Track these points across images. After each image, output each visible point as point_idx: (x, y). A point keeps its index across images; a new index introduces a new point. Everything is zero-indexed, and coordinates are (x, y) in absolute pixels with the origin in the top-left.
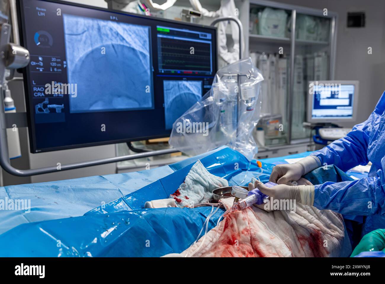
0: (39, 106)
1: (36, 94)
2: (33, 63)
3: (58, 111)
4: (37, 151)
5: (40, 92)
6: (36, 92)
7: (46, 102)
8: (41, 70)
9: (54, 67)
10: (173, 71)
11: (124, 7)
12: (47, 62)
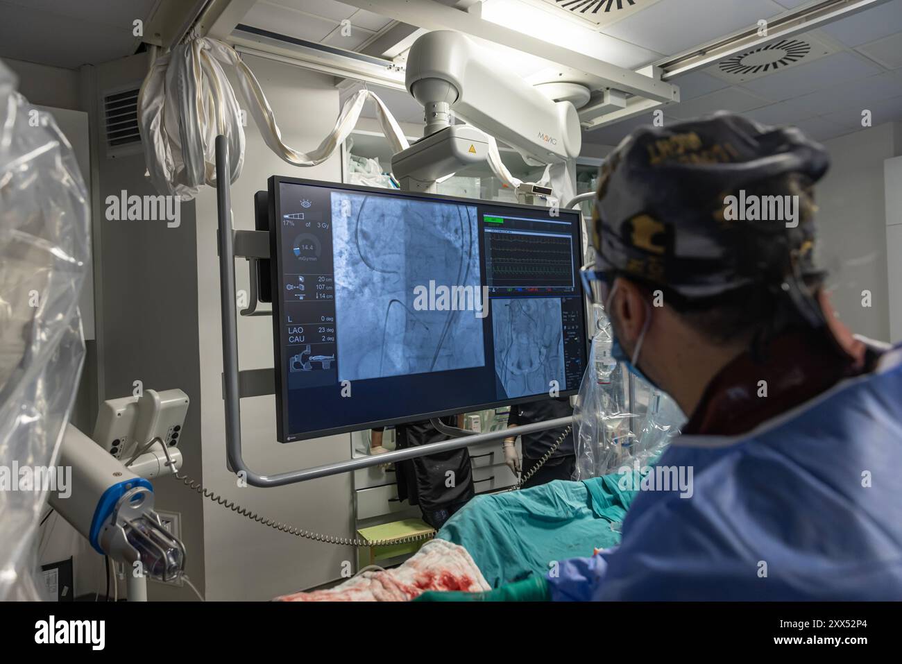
0: (296, 359)
1: (292, 339)
2: (289, 287)
3: (326, 366)
4: (289, 439)
5: (299, 335)
6: (292, 335)
7: (307, 351)
8: (301, 298)
9: (322, 291)
10: (510, 289)
11: (428, 187)
12: (311, 284)
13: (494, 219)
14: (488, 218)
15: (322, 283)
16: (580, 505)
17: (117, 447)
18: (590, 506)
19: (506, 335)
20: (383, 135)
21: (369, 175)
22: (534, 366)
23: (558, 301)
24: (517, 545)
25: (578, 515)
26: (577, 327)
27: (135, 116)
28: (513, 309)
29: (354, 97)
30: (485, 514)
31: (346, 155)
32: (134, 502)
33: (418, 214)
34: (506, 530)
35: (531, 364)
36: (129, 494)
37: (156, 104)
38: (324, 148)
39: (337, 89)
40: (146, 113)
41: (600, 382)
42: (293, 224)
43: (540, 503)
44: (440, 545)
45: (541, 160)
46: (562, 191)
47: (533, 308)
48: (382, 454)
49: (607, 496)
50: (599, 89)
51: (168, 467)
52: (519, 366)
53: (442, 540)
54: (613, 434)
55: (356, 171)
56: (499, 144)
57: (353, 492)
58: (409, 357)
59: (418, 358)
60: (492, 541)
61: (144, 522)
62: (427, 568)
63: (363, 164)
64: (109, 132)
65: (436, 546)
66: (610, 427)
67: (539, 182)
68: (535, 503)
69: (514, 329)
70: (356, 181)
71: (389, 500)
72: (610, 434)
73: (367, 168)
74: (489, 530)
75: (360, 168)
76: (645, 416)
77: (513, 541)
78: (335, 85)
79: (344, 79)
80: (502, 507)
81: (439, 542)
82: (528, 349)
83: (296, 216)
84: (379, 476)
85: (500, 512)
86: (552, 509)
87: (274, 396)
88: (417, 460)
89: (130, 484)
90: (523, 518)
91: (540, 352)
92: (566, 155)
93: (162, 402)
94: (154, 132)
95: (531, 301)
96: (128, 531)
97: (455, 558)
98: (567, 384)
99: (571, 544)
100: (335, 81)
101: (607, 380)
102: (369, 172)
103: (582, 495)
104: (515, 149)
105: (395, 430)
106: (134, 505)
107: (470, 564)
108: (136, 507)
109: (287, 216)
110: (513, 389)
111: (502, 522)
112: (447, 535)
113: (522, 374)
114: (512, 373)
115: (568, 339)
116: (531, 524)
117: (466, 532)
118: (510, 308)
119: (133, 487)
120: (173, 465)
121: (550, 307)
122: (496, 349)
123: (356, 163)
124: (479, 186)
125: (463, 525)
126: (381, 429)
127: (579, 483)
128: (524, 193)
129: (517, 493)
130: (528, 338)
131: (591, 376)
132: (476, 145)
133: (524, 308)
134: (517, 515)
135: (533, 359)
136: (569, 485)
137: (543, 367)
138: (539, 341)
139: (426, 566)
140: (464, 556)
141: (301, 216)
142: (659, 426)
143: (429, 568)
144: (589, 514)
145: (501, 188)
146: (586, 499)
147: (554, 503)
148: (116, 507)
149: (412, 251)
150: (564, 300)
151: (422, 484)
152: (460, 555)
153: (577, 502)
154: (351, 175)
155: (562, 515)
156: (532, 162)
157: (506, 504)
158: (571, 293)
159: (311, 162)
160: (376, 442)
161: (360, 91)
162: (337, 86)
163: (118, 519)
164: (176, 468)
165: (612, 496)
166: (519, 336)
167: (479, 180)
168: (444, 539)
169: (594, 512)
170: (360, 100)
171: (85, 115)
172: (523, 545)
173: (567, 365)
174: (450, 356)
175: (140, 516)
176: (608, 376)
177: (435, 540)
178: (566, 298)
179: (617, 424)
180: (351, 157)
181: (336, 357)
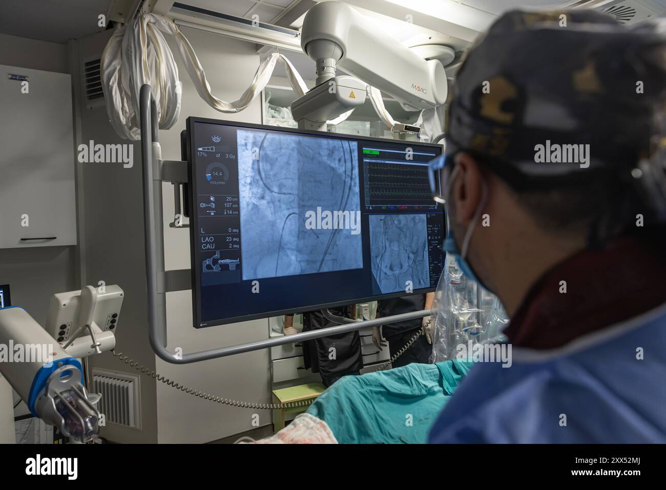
0: (208, 262)
1: (204, 246)
2: (202, 205)
3: (232, 267)
4: (201, 325)
5: (210, 243)
6: (204, 243)
7: (217, 256)
8: (212, 214)
9: (229, 209)
10: (384, 207)
11: (320, 127)
12: (220, 202)
13: (372, 151)
14: (366, 150)
15: (229, 202)
16: (432, 384)
17: (64, 330)
18: (441, 385)
19: (381, 244)
20: (291, 89)
21: (282, 120)
22: (403, 268)
23: (423, 216)
24: (374, 419)
25: (431, 393)
26: (439, 237)
27: (99, 73)
28: (386, 223)
29: (268, 59)
30: (348, 394)
31: (266, 105)
32: (64, 377)
33: (309, 147)
34: (365, 406)
35: (401, 267)
36: (59, 371)
37: (114, 65)
38: (244, 99)
39: (258, 54)
40: (106, 73)
41: (453, 283)
42: (206, 156)
43: (398, 382)
44: (307, 419)
45: (416, 107)
46: (432, 130)
47: (403, 222)
48: (293, 334)
49: (456, 376)
50: (462, 50)
51: (94, 349)
52: (391, 268)
53: (309, 415)
54: (464, 324)
55: (273, 117)
56: (383, 95)
57: (270, 362)
58: (301, 261)
59: (308, 262)
60: (352, 417)
61: (73, 393)
62: (292, 440)
63: (279, 112)
64: (88, 90)
65: (304, 420)
66: (461, 318)
67: (415, 124)
68: (393, 382)
69: (387, 239)
70: (273, 123)
71: (298, 369)
72: (462, 325)
73: (281, 114)
74: (350, 407)
75: (276, 115)
76: (490, 311)
77: (371, 416)
78: (257, 51)
79: (263, 45)
80: (364, 386)
81: (307, 416)
82: (399, 255)
83: (208, 149)
84: (291, 349)
85: (361, 390)
86: (408, 388)
87: (190, 291)
88: (319, 340)
89: (62, 363)
90: (382, 396)
91: (409, 257)
92: (434, 102)
93: (98, 296)
94: (112, 87)
95: (401, 217)
96: (58, 401)
97: (317, 431)
98: (430, 283)
99: (422, 418)
100: (256, 47)
101: (458, 281)
102: (283, 118)
103: (434, 375)
104: (396, 99)
105: (302, 315)
106: (64, 379)
107: (329, 437)
108: (64, 381)
109: (200, 149)
110: (386, 287)
111: (361, 399)
112: (314, 410)
113: (394, 275)
114: (386, 274)
115: (432, 247)
116: (389, 400)
117: (330, 409)
118: (384, 222)
119: (63, 365)
120: (98, 347)
121: (417, 221)
122: (372, 255)
123: (273, 111)
124: (369, 128)
125: (328, 402)
126: (293, 315)
127: (433, 366)
128: (399, 131)
129: (379, 374)
130: (399, 246)
131: (445, 278)
132: (355, 92)
133: (396, 222)
134: (377, 393)
135: (403, 263)
136: (424, 367)
137: (411, 269)
138: (408, 249)
139: (291, 438)
140: (325, 430)
141: (212, 149)
142: (500, 319)
143: (294, 440)
144: (440, 391)
145: (386, 130)
146: (438, 379)
147: (410, 382)
148: (48, 381)
149: (304, 177)
150: (429, 216)
151: (322, 357)
152: (322, 429)
153: (431, 381)
154: (269, 120)
155: (417, 392)
156: (408, 108)
157: (367, 383)
158: (435, 210)
159: (235, 110)
160: (288, 324)
161: (273, 54)
162: (258, 51)
163: (49, 391)
164: (100, 350)
165: (459, 376)
166: (392, 244)
167: (369, 123)
168: (311, 414)
169: (444, 390)
170: (273, 61)
171: (69, 76)
172: (379, 419)
173: (431, 268)
174: (334, 260)
175: (70, 388)
176: (459, 278)
177: (305, 414)
178: (430, 214)
179: (467, 317)
180: (269, 107)
181: (241, 261)
